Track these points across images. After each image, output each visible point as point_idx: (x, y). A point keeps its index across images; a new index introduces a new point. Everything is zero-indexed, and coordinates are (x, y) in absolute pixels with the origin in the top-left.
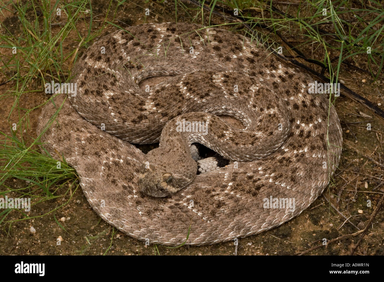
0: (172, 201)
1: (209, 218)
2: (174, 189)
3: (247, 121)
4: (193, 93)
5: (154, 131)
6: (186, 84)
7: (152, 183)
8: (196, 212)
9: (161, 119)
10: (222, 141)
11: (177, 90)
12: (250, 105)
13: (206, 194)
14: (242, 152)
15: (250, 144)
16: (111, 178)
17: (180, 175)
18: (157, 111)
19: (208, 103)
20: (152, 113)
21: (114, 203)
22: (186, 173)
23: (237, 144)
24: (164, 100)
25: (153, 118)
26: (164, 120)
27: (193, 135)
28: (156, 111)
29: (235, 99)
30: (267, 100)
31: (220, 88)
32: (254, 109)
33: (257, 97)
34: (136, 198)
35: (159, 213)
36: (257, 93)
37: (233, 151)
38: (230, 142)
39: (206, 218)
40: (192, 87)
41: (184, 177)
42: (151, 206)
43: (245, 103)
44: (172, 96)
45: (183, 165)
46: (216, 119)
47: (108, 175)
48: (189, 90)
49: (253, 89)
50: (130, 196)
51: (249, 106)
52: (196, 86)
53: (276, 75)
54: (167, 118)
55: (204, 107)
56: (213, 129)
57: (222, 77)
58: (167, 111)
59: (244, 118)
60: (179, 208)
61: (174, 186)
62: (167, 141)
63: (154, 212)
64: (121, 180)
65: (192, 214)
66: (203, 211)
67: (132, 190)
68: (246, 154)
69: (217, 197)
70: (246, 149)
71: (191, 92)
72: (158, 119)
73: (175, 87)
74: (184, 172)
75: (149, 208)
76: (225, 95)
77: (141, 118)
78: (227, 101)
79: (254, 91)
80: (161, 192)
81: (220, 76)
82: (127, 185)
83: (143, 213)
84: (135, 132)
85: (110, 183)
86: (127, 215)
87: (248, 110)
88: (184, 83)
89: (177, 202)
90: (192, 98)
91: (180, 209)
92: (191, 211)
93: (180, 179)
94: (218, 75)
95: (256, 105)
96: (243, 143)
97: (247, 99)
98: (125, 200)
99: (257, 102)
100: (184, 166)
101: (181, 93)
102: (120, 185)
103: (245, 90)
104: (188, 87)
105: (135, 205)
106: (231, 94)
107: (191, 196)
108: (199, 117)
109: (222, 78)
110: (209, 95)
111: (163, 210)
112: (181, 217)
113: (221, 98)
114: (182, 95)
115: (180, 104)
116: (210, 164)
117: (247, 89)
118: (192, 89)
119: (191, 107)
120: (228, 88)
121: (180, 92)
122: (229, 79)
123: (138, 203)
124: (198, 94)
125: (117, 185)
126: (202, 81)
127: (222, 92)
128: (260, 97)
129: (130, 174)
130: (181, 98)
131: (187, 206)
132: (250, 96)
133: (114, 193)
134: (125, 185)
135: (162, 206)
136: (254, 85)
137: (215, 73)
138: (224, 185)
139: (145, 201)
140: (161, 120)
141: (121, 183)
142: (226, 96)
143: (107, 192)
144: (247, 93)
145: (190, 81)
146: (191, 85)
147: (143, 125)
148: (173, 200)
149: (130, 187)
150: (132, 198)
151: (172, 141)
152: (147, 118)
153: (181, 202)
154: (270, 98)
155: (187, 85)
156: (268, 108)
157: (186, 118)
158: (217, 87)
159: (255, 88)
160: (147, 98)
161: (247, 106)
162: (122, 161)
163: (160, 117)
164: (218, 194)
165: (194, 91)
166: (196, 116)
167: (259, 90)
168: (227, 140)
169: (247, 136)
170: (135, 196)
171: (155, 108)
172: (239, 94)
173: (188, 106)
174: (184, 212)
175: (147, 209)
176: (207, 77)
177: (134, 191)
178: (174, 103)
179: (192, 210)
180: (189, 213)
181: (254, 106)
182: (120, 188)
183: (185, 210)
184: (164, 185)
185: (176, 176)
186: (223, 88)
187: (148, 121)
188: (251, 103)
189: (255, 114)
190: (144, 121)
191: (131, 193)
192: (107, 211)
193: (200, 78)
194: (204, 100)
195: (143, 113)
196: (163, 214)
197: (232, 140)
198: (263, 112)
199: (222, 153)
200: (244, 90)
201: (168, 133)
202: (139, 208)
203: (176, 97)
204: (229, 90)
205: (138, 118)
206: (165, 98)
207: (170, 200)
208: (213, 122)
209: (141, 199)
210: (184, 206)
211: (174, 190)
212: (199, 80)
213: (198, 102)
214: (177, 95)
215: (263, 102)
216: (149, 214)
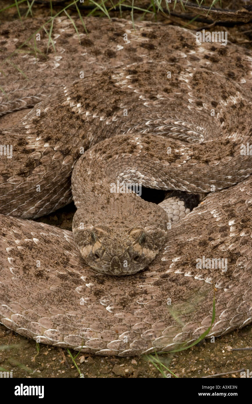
0: (154, 275)
1: (224, 283)
2: (152, 252)
3: (195, 133)
4: (93, 110)
5: (56, 183)
6: (78, 99)
7: (120, 250)
8: (200, 279)
9: (62, 160)
10: (180, 166)
11: (68, 110)
12: (191, 105)
13: (202, 248)
14: (219, 172)
15: (228, 155)
16: (32, 272)
17: (153, 227)
18: (53, 148)
19: (122, 122)
20: (45, 154)
21: (54, 308)
22: (159, 222)
23: (207, 162)
24: (55, 130)
25: (50, 161)
26: (68, 162)
27: (122, 174)
28: (50, 149)
29: (162, 103)
30: (217, 88)
31: (132, 93)
32: (201, 109)
33: (197, 88)
34: (91, 287)
35: (141, 299)
36: (194, 82)
37: (205, 175)
38: (195, 163)
39: (220, 284)
40: (88, 101)
41: (159, 229)
42: (122, 293)
43: (181, 104)
44: (64, 122)
45: (147, 212)
46: (152, 137)
47: (24, 268)
48: (87, 107)
49: (185, 78)
50: (79, 288)
51: (189, 107)
52: (94, 99)
53: (198, 57)
54: (70, 157)
55: (118, 130)
56: (153, 153)
57: (126, 75)
58: (67, 146)
59: (189, 129)
60: (170, 280)
61: (150, 248)
62: (93, 191)
63: (132, 300)
64: (51, 268)
65: (196, 284)
66: (211, 274)
67: (78, 277)
68: (227, 175)
69: (224, 247)
70: (226, 165)
71: (91, 109)
72: (58, 161)
73: (62, 107)
74: (156, 221)
75: (121, 295)
76: (144, 101)
77: (31, 165)
78: (151, 111)
79: (187, 81)
80: (136, 262)
81: (122, 74)
82: (65, 273)
83: (113, 307)
84: (28, 192)
85: (34, 278)
86: (87, 319)
87: (190, 114)
88: (73, 99)
89: (163, 273)
90: (95, 118)
91: (173, 281)
92: (191, 279)
93: (155, 234)
94: (118, 73)
95: (202, 100)
96: (217, 157)
97: (181, 98)
98: (73, 296)
99: (201, 94)
100: (150, 213)
101: (77, 114)
102: (52, 276)
103: (173, 84)
104: (82, 103)
105: (95, 298)
106: (153, 98)
107: (179, 258)
108: (121, 143)
109: (128, 77)
110: (119, 108)
111: (146, 292)
112: (181, 294)
113: (138, 109)
114: (78, 116)
115: (82, 132)
116: (174, 207)
117: (175, 81)
118: (91, 105)
119: (99, 134)
120: (142, 88)
121: (73, 113)
122: (139, 76)
123: (98, 294)
124: (102, 111)
125: (47, 278)
126: (99, 89)
127: (138, 98)
128: (202, 86)
129: (60, 255)
130: (79, 122)
131: (183, 274)
132: (184, 91)
133: (48, 292)
134: (61, 273)
135: (140, 286)
136: (182, 72)
137: (112, 72)
138: (222, 227)
139: (109, 288)
140: (64, 163)
141: (54, 273)
142: (145, 104)
143: (35, 294)
144: (177, 86)
145: (81, 94)
146: (86, 99)
147: (37, 177)
148: (154, 273)
149: (71, 274)
150: (84, 290)
151: (101, 187)
152: (41, 163)
153: (168, 272)
154: (219, 83)
155: (80, 101)
156: (225, 98)
157: (101, 149)
158: (126, 93)
159: (186, 76)
160: (24, 133)
161: (186, 108)
162: (35, 240)
163: (59, 157)
164: (222, 243)
165: (95, 108)
166: (116, 142)
167: (194, 77)
168: (187, 161)
169: (217, 145)
170: (87, 285)
171: (47, 145)
172: (164, 93)
173: (95, 133)
174: (183, 285)
175: (118, 298)
176: (104, 82)
177: (83, 278)
178: (73, 131)
179: (193, 277)
180: (192, 284)
181: (199, 104)
182: (55, 281)
183: (181, 281)
184: (137, 248)
185: (148, 230)
186: (135, 91)
187: (44, 168)
188: (190, 100)
189: (205, 115)
190: (37, 169)
191: (78, 282)
192: (47, 324)
193: (94, 85)
194: (114, 118)
195: (32, 155)
196: (148, 297)
197: (196, 158)
198: (218, 106)
199: (184, 185)
200: (171, 85)
201: (88, 179)
202: (103, 301)
203: (71, 122)
204: (146, 92)
205: (27, 166)
206: (55, 127)
207: (148, 274)
208: (148, 143)
209: (100, 287)
210: (178, 275)
211: (151, 254)
212: (94, 89)
213: (107, 123)
214: (71, 118)
215: (212, 92)
216: (124, 306)
